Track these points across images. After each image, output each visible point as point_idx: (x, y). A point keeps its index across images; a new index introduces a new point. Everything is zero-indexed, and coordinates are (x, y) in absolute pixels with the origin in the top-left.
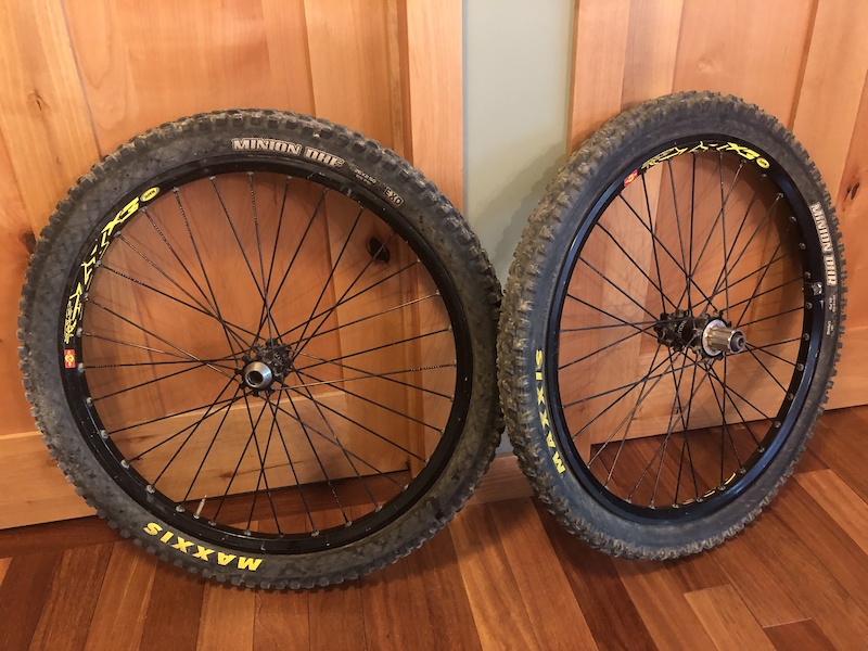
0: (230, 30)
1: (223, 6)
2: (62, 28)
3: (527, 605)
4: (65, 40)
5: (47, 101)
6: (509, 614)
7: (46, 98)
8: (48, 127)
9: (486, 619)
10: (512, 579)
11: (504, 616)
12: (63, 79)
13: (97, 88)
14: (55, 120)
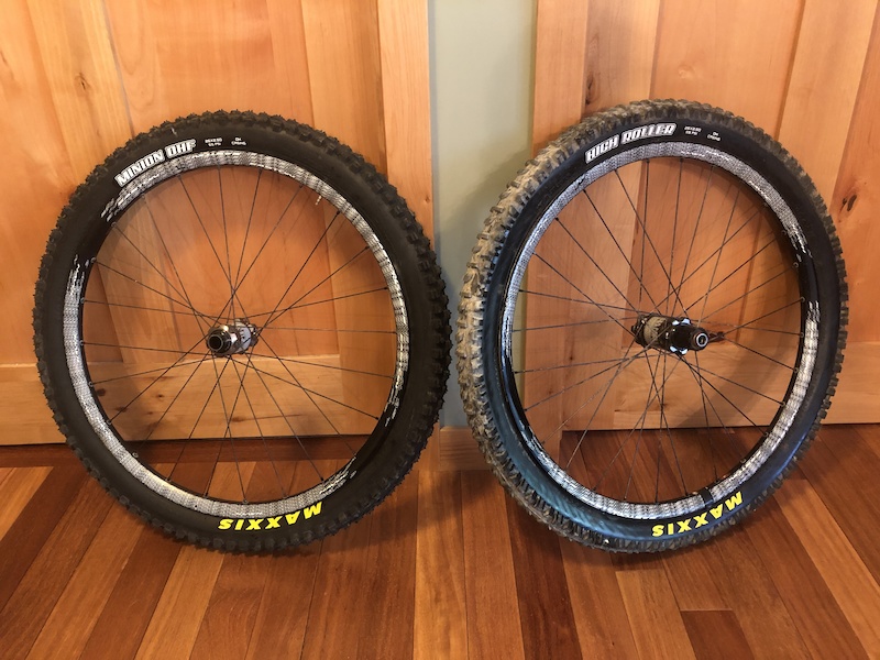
0: (240, 27)
1: (234, 6)
2: (103, 23)
3: (466, 562)
4: (105, 33)
5: (90, 83)
6: (448, 567)
7: (89, 81)
8: (90, 104)
9: (426, 568)
10: (461, 537)
11: (443, 567)
12: (102, 66)
13: (131, 74)
14: (96, 98)
